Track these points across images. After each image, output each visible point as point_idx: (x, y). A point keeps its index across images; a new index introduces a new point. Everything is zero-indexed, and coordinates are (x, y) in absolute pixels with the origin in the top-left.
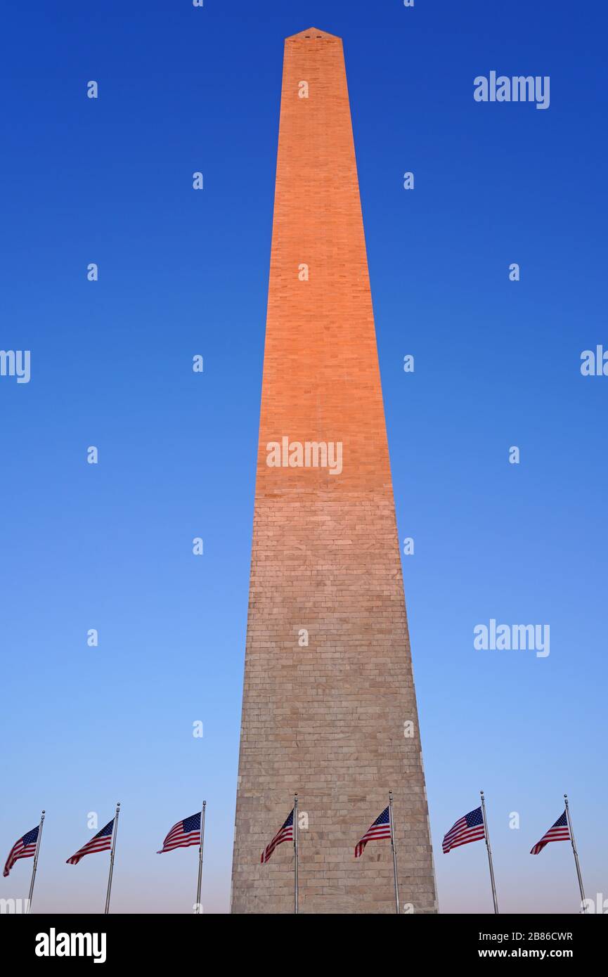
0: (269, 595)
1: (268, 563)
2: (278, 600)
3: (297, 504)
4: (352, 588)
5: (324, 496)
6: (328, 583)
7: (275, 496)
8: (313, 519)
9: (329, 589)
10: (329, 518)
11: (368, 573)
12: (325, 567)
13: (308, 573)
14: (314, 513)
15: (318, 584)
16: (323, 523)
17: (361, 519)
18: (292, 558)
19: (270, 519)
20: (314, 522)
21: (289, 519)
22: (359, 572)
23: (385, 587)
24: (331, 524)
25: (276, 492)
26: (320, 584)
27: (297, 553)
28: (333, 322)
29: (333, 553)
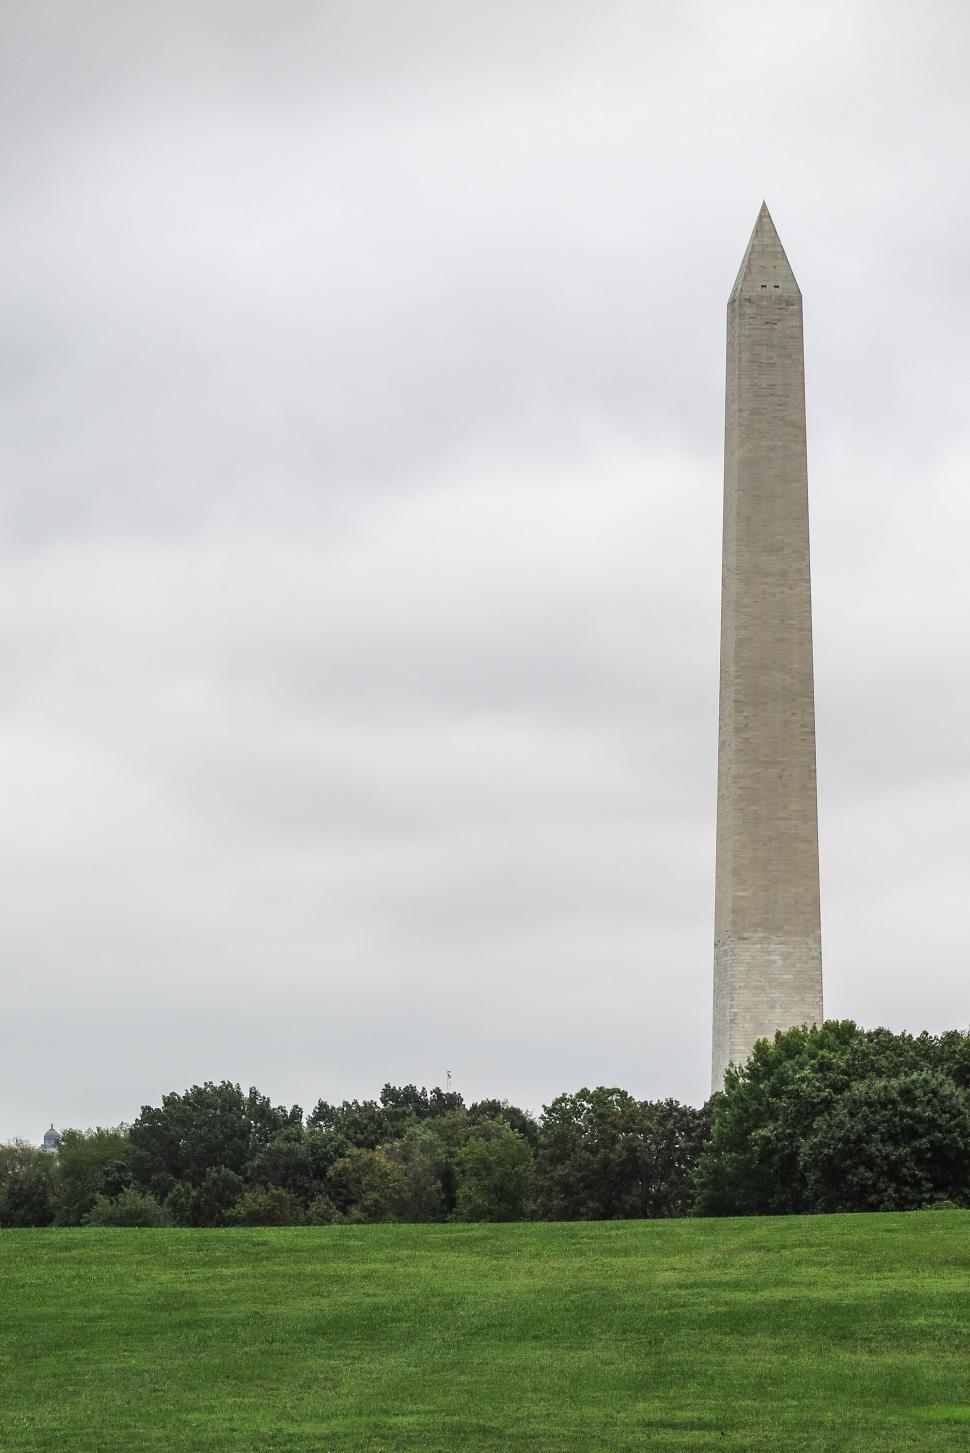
0: (742, 1014)
1: (741, 991)
2: (747, 1018)
3: (759, 946)
4: (792, 1011)
5: (775, 938)
6: (778, 1006)
7: (744, 939)
8: (767, 958)
9: (779, 1010)
10: (778, 957)
11: (803, 1000)
12: (777, 995)
13: (765, 999)
14: (769, 953)
15: (772, 1007)
16: (774, 962)
17: (800, 959)
18: (757, 988)
19: (742, 958)
20: (769, 961)
21: (754, 957)
22: (796, 999)
23: (812, 1010)
24: (780, 962)
25: (745, 935)
26: (773, 1007)
27: (759, 984)
28: (784, 770)
29: (781, 984)
